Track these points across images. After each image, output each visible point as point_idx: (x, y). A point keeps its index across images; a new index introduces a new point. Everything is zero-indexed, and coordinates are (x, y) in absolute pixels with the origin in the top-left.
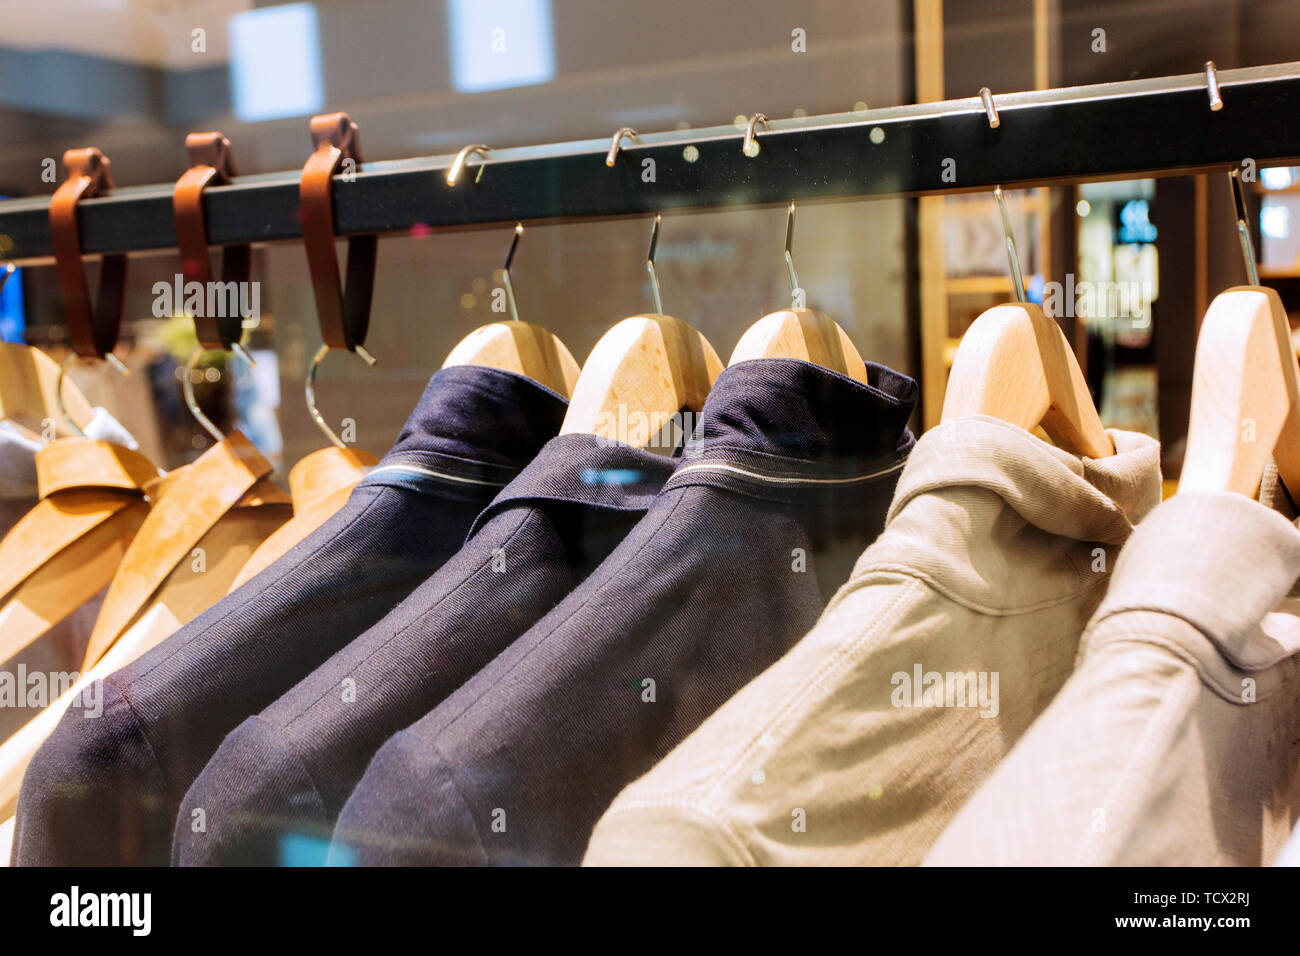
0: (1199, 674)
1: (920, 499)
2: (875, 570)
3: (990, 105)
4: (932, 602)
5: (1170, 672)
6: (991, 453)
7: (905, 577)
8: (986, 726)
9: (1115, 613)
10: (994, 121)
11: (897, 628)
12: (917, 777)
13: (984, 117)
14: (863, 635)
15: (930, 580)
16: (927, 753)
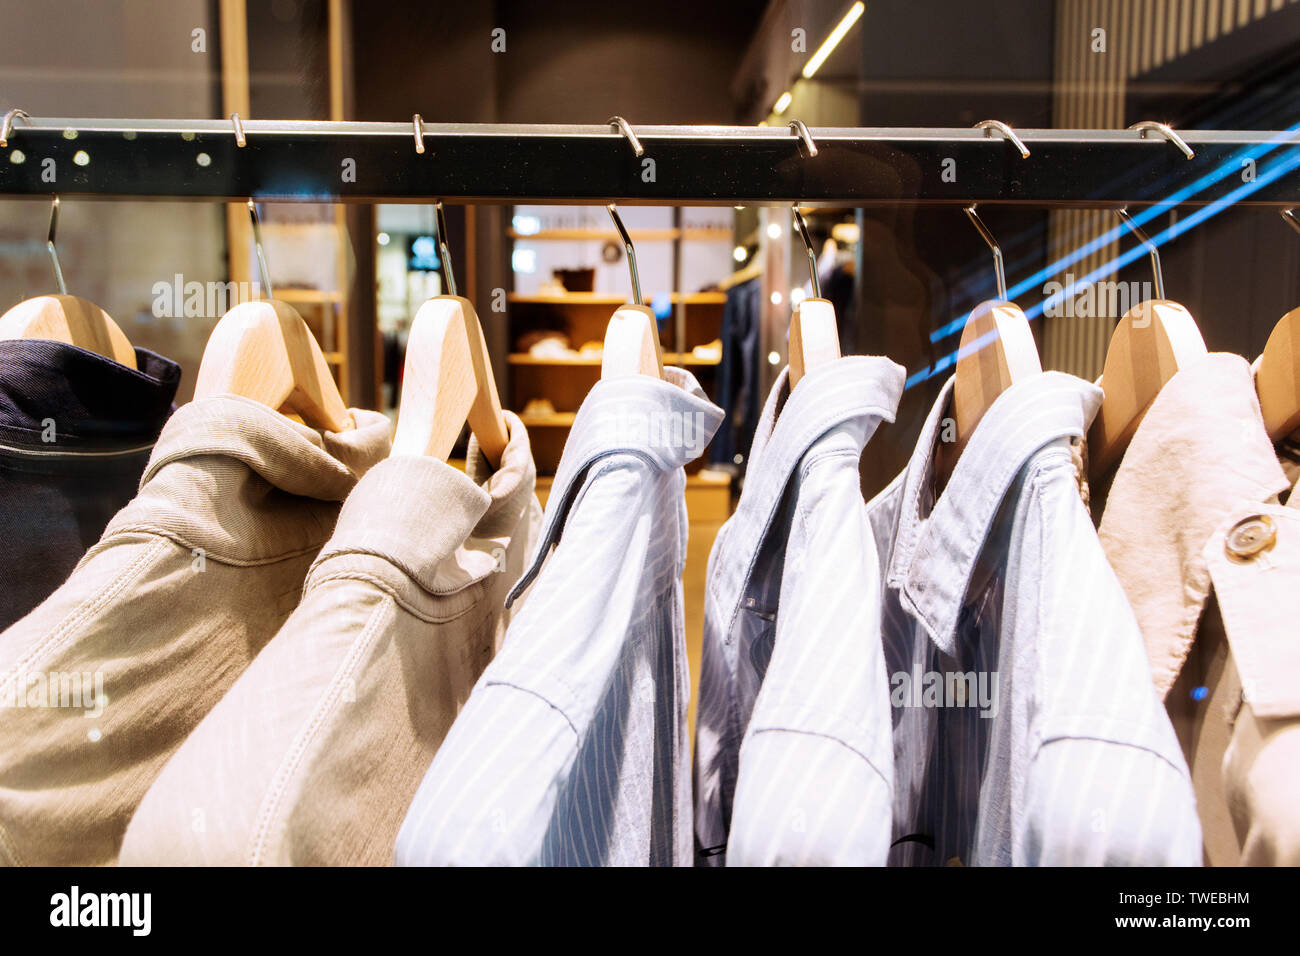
0: (396, 601)
1: (168, 466)
2: (122, 531)
3: (238, 127)
4: (178, 557)
5: (372, 601)
6: (236, 427)
7: (153, 536)
8: (236, 661)
9: (332, 556)
10: (241, 141)
11: (142, 582)
12: (167, 712)
13: (233, 137)
14: (108, 590)
15: (175, 537)
16: (176, 690)
